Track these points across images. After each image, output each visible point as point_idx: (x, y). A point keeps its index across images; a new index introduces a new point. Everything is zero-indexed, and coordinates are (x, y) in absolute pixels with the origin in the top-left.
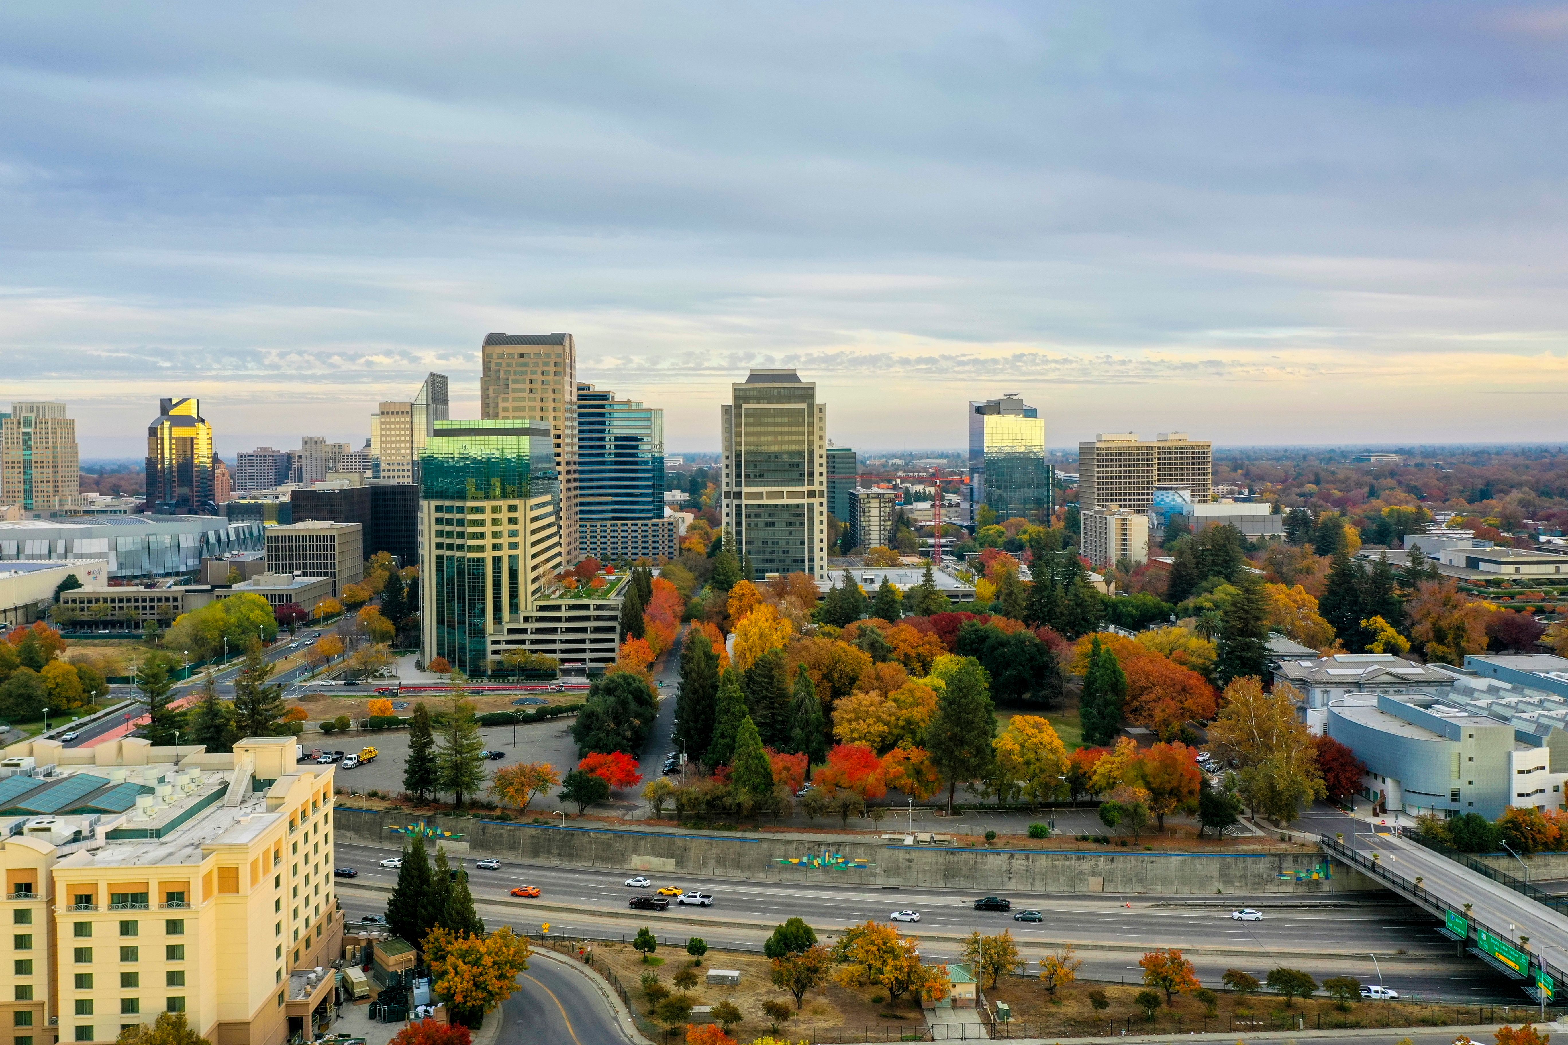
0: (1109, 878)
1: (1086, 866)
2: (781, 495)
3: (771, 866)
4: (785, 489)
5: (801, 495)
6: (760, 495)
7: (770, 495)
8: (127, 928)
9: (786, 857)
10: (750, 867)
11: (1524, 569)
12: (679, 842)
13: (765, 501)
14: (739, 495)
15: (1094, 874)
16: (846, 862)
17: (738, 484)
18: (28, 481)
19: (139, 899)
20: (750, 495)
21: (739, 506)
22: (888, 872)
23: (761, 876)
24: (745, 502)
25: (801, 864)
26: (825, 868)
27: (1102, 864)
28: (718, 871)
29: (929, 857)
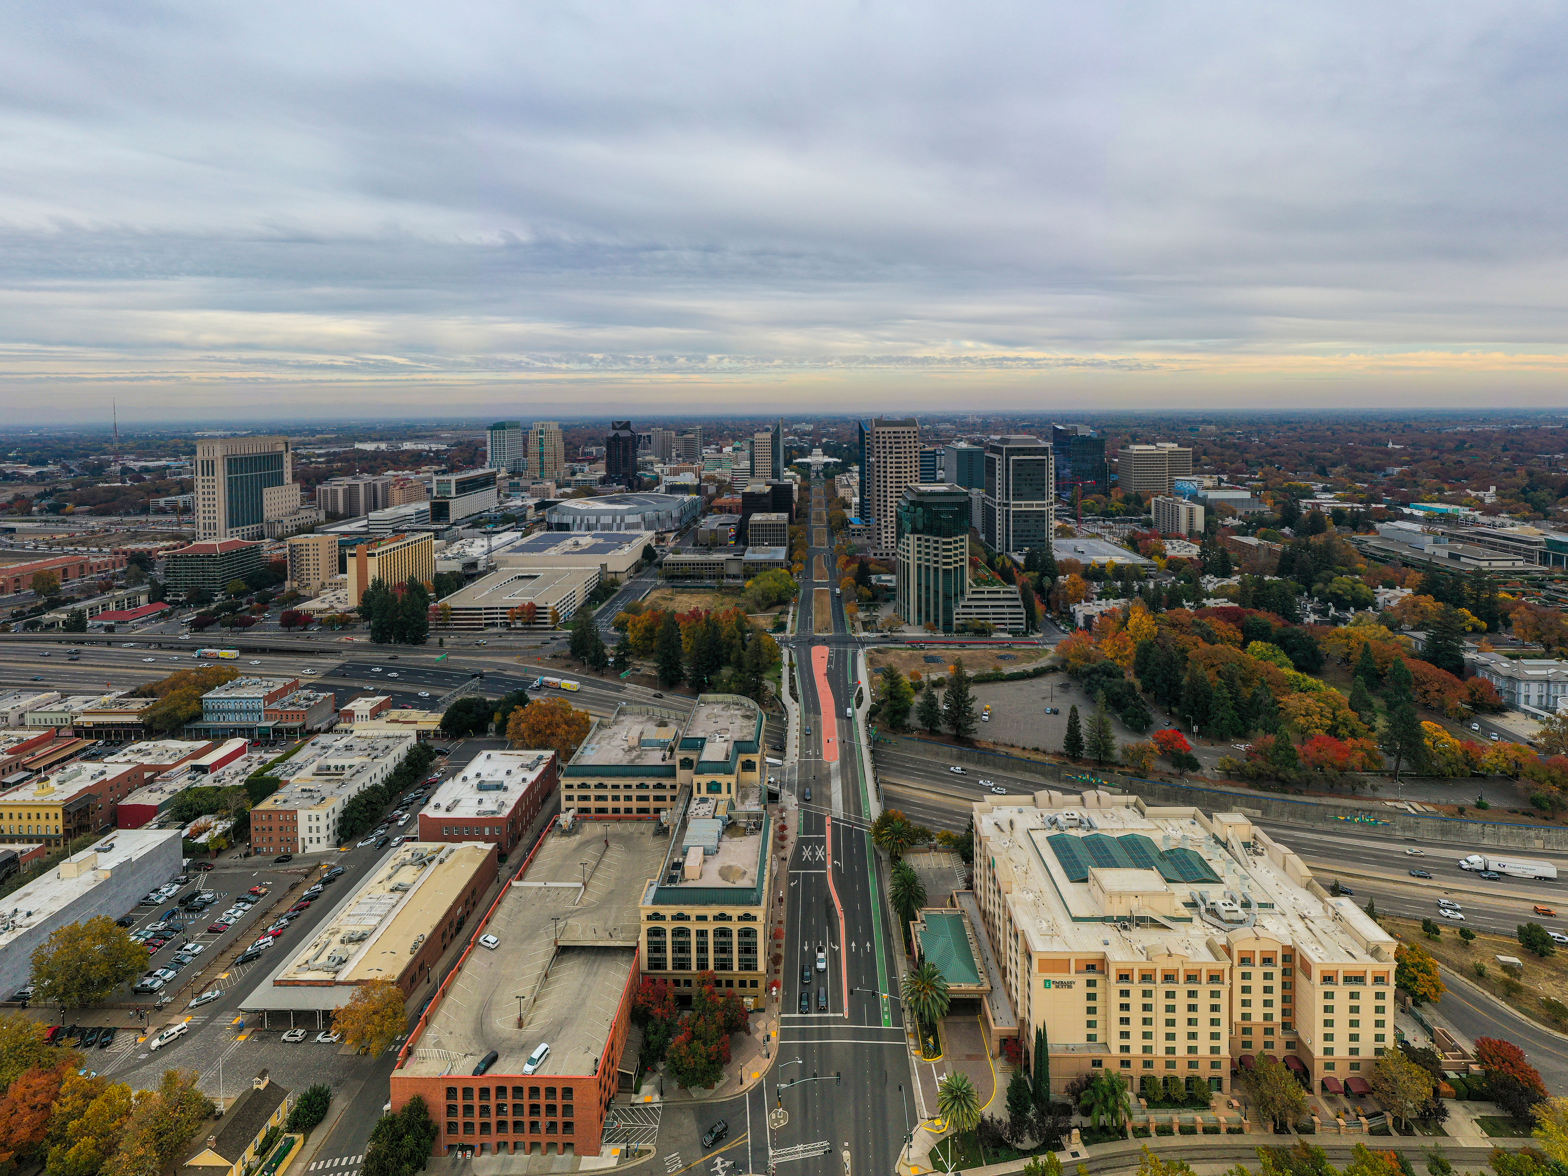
0: (1547, 841)
1: (1532, 833)
2: (1032, 505)
3: (1326, 820)
4: (1035, 502)
5: (1044, 505)
6: (1020, 506)
7: (1026, 505)
8: (1353, 996)
9: (1336, 815)
10: (1312, 820)
11: (1494, 563)
12: (1264, 802)
13: (1023, 509)
14: (1007, 505)
15: (1537, 838)
16: (1376, 821)
17: (1007, 498)
18: (542, 463)
19: (1360, 979)
20: (1014, 506)
21: (1007, 511)
22: (1404, 829)
23: (1320, 826)
24: (1012, 509)
25: (1346, 820)
26: (1362, 823)
27: (1543, 833)
28: (1290, 820)
29: (1430, 822)
